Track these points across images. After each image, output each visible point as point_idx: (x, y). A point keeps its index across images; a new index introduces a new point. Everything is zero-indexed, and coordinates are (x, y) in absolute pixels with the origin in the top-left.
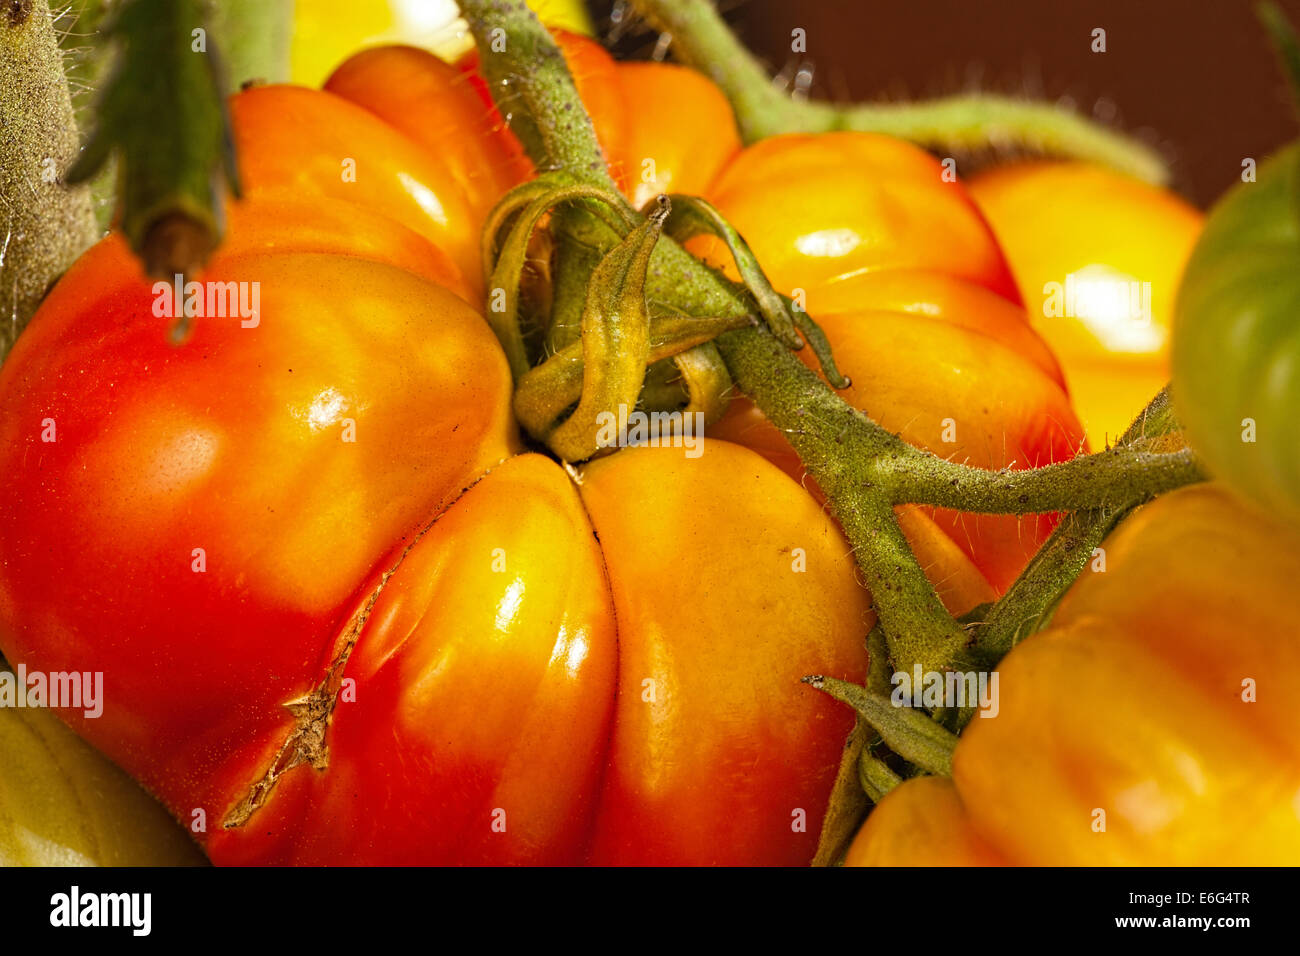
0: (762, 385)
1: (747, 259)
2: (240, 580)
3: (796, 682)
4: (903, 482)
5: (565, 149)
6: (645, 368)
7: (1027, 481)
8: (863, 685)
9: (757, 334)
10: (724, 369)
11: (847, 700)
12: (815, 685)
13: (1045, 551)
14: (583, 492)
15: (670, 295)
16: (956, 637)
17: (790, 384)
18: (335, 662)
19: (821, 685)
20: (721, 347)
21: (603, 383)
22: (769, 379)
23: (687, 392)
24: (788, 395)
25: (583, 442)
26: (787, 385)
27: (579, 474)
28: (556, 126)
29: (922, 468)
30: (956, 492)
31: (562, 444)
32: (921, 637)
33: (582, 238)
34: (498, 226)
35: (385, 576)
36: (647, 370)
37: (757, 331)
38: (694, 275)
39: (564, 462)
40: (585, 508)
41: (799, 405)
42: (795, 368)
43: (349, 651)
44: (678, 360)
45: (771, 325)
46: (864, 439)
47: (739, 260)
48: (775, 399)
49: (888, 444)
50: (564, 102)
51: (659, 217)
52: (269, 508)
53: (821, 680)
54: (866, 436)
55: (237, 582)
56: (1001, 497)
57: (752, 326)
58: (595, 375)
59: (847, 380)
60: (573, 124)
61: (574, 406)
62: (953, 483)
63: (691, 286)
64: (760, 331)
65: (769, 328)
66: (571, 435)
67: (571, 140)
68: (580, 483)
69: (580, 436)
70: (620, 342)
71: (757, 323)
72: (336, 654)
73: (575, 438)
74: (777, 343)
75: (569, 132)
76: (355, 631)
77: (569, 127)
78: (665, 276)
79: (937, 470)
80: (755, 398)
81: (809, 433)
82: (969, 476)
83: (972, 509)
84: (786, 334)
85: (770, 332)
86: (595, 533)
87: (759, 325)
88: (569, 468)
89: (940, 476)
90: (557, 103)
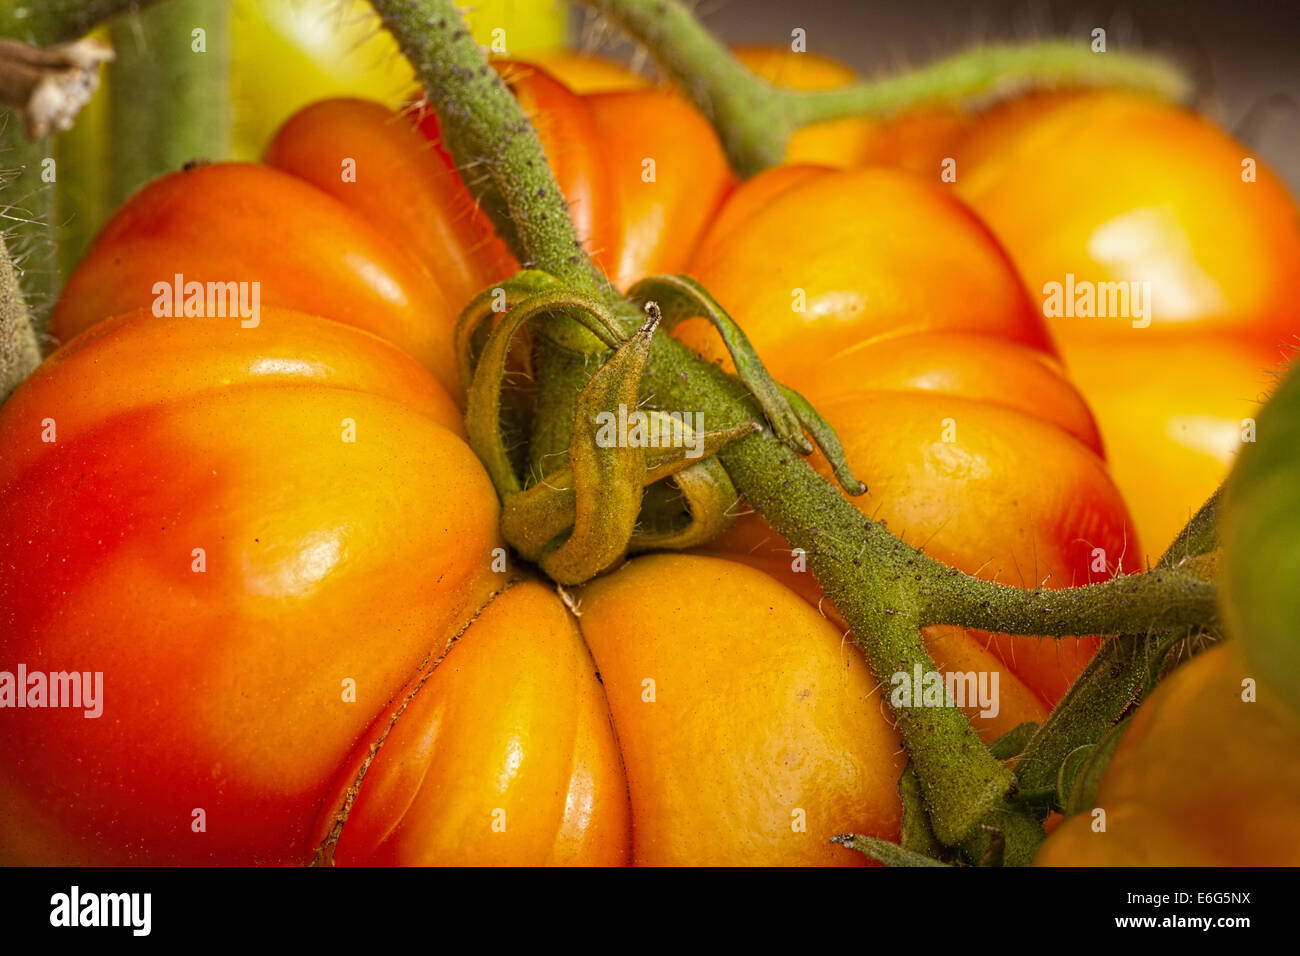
0: (771, 499)
1: (746, 357)
2: (215, 772)
3: (825, 843)
4: (930, 605)
5: (541, 243)
6: (642, 492)
7: (1064, 605)
8: (898, 841)
9: (761, 441)
10: (728, 483)
11: (881, 859)
12: (846, 845)
13: (1088, 676)
14: (583, 626)
15: (664, 398)
16: (996, 781)
17: (800, 497)
18: (324, 842)
19: (851, 844)
20: (723, 457)
21: (598, 513)
22: (778, 492)
23: (689, 509)
24: (799, 510)
25: (578, 572)
26: (796, 499)
27: (576, 603)
28: (530, 217)
29: (949, 588)
30: (987, 615)
31: (556, 572)
32: (957, 783)
33: (565, 344)
34: (473, 329)
35: (373, 748)
36: (644, 493)
37: (761, 437)
38: (690, 376)
39: (560, 590)
40: (585, 642)
41: (812, 522)
42: (805, 477)
43: (339, 830)
44: (677, 478)
45: (776, 428)
46: (884, 559)
47: (738, 359)
48: (785, 514)
49: (910, 562)
50: (536, 188)
51: (648, 330)
52: (243, 694)
53: (852, 839)
54: (886, 554)
55: (214, 773)
56: (1037, 621)
57: (756, 432)
58: (588, 504)
59: (863, 487)
60: (548, 213)
61: (567, 533)
62: (984, 605)
63: (688, 389)
64: (765, 437)
65: (774, 431)
66: (566, 564)
67: (546, 232)
68: (578, 614)
69: (575, 565)
70: (613, 469)
71: (760, 428)
72: (325, 834)
73: (570, 566)
74: (784, 449)
75: (544, 222)
76: (343, 809)
77: (544, 217)
78: (657, 377)
79: (965, 592)
80: (763, 512)
81: (824, 554)
82: (1001, 597)
83: (1006, 631)
84: (793, 438)
85: (776, 437)
86: (598, 675)
87: (764, 430)
88: (565, 596)
89: (970, 598)
90: (528, 189)
